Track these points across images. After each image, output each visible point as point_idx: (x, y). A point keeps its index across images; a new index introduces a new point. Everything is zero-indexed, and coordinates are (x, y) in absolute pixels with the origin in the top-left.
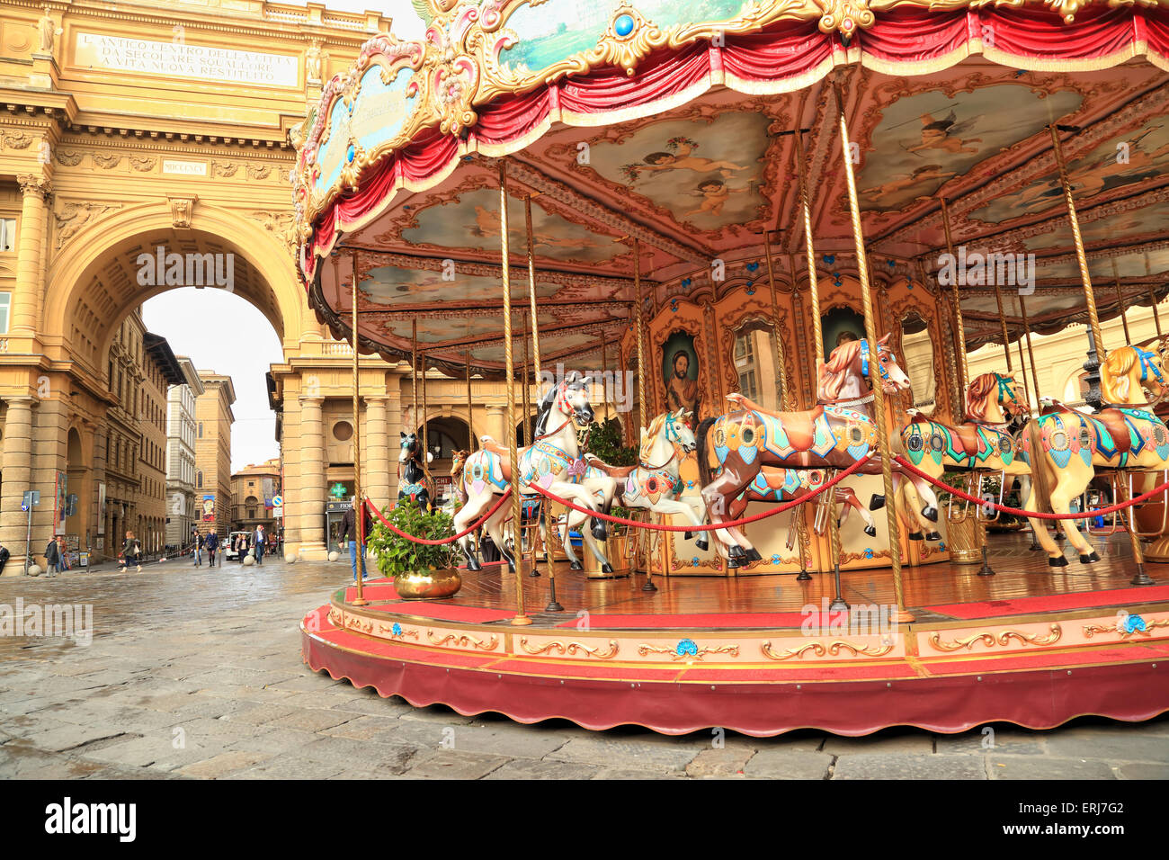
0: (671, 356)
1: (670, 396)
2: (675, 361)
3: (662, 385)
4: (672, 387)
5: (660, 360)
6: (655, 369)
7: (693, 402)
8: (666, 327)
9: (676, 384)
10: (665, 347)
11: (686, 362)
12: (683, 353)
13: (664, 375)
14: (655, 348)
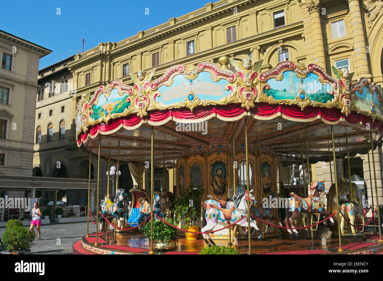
0: (216, 169)
1: (214, 182)
2: (217, 171)
3: (211, 178)
4: (215, 179)
5: (211, 170)
6: (208, 172)
7: (223, 185)
8: (214, 159)
9: (217, 178)
10: (213, 166)
11: (221, 172)
12: (220, 169)
13: (212, 174)
14: (209, 166)
